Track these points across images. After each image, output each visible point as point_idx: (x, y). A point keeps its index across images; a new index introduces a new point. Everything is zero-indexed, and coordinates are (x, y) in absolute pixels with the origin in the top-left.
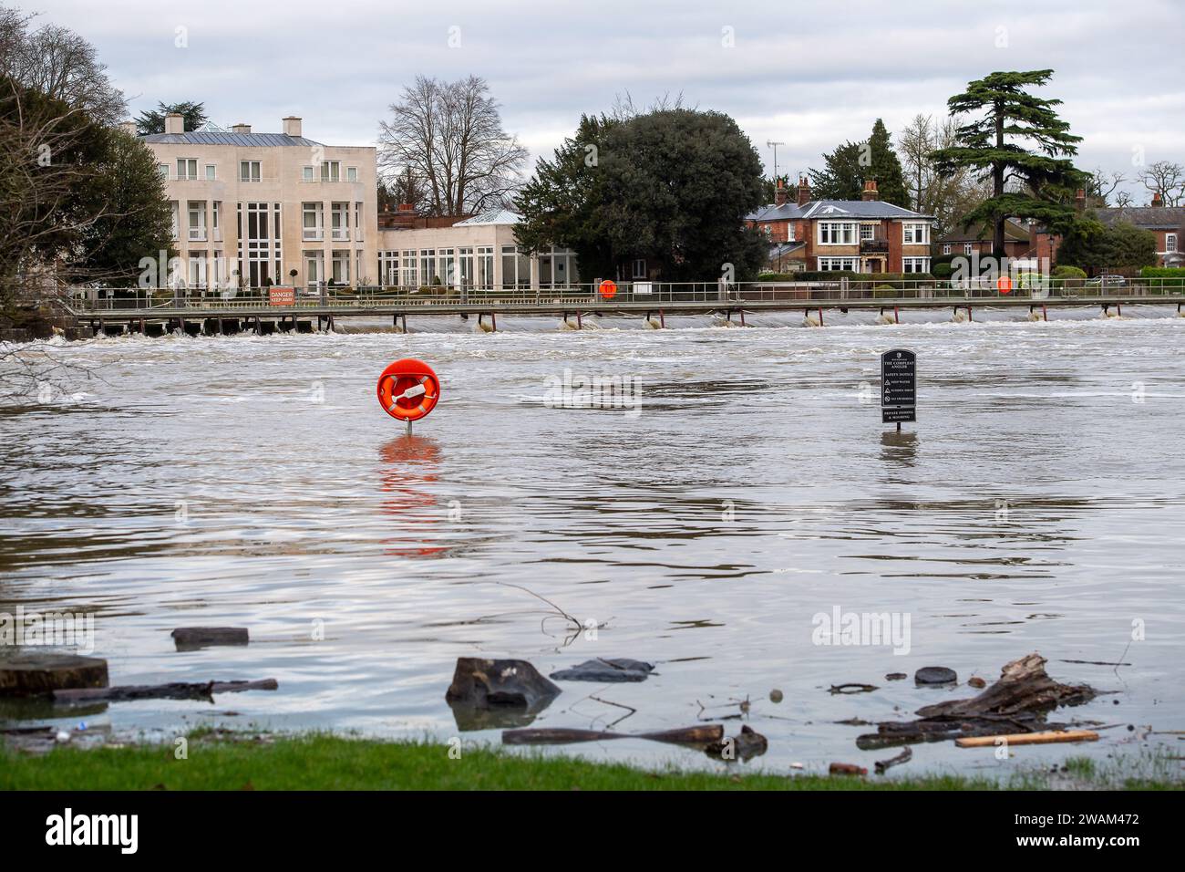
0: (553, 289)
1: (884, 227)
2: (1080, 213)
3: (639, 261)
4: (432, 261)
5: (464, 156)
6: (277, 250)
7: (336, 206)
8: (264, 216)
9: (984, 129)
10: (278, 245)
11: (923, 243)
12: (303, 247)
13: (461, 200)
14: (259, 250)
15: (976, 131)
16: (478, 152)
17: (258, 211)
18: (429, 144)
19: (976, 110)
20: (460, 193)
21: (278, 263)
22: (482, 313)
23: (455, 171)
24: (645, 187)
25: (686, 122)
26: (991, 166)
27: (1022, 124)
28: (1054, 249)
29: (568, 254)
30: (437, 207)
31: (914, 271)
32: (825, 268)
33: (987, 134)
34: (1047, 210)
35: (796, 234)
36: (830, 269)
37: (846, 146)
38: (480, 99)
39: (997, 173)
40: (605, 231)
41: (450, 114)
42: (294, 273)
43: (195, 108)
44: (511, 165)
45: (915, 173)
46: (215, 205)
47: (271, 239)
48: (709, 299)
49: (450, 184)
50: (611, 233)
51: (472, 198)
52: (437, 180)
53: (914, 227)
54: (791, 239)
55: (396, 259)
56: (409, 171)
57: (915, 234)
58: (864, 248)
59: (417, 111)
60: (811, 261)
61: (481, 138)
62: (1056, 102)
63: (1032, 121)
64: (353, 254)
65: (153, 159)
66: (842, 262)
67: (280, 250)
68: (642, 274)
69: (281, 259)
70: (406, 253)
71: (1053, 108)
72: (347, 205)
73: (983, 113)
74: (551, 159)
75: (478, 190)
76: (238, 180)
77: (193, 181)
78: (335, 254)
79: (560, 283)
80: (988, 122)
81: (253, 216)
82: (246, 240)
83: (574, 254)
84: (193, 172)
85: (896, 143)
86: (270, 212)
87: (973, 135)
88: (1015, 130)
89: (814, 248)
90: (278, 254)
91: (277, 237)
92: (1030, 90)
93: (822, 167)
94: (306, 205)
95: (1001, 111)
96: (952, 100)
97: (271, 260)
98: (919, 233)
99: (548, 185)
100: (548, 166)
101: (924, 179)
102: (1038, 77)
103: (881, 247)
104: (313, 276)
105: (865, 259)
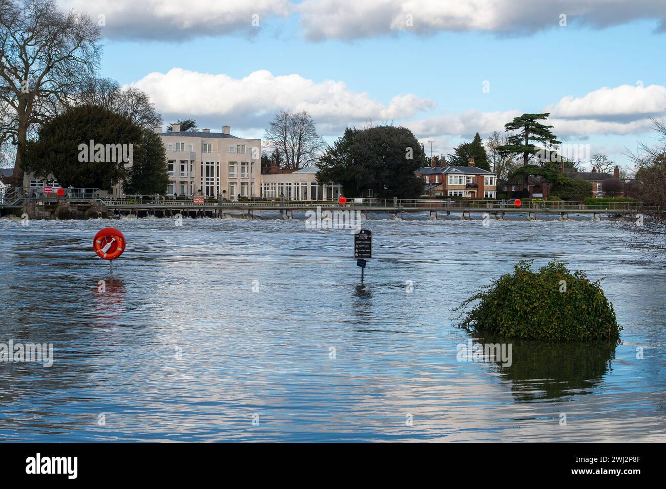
0: (332, 201)
1: (477, 178)
2: (560, 174)
3: (370, 190)
4: (282, 188)
5: (300, 144)
6: (218, 182)
7: (243, 163)
8: (212, 167)
9: (520, 137)
10: (218, 180)
11: (493, 185)
12: (229, 181)
13: (298, 163)
14: (210, 181)
15: (517, 138)
16: (305, 142)
17: (210, 165)
18: (285, 139)
19: (517, 129)
20: (298, 159)
21: (218, 187)
22: (287, 210)
23: (296, 150)
24: (372, 158)
25: (390, 131)
26: (523, 153)
27: (536, 136)
28: (549, 189)
29: (339, 186)
30: (288, 165)
31: (489, 197)
32: (451, 194)
33: (521, 140)
34: (546, 172)
35: (439, 180)
36: (453, 195)
37: (464, 144)
38: (307, 120)
39: (526, 156)
40: (354, 176)
41: (294, 126)
42: (224, 192)
43: (192, 122)
44: (319, 148)
45: (492, 156)
46: (191, 163)
47: (215, 177)
48: (387, 206)
49: (293, 156)
50: (356, 178)
51: (303, 162)
52: (288, 154)
53: (489, 178)
54: (437, 182)
55: (268, 186)
56: (277, 150)
57: (490, 181)
58: (468, 186)
59: (280, 125)
60: (446, 192)
61: (307, 137)
62: (551, 127)
63: (540, 135)
64: (250, 184)
65: (161, 142)
66: (458, 192)
67: (219, 181)
68: (371, 195)
69: (219, 185)
70: (272, 184)
71: (549, 129)
72: (248, 163)
73: (520, 131)
74: (332, 145)
75: (305, 159)
76: (202, 152)
77: (182, 152)
78: (243, 184)
79: (336, 198)
80: (522, 135)
81: (208, 167)
82: (204, 177)
83: (341, 186)
84: (183, 148)
85: (485, 143)
86: (215, 166)
87: (515, 140)
88: (533, 138)
89: (447, 186)
90: (218, 184)
91: (218, 176)
92: (540, 121)
93: (454, 153)
94: (230, 163)
95: (527, 130)
96: (507, 125)
97: (215, 186)
98: (491, 181)
99: (331, 156)
100: (331, 148)
101: (497, 158)
102: (543, 116)
103: (475, 186)
104: (232, 193)
105: (468, 191)
